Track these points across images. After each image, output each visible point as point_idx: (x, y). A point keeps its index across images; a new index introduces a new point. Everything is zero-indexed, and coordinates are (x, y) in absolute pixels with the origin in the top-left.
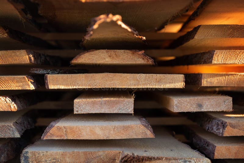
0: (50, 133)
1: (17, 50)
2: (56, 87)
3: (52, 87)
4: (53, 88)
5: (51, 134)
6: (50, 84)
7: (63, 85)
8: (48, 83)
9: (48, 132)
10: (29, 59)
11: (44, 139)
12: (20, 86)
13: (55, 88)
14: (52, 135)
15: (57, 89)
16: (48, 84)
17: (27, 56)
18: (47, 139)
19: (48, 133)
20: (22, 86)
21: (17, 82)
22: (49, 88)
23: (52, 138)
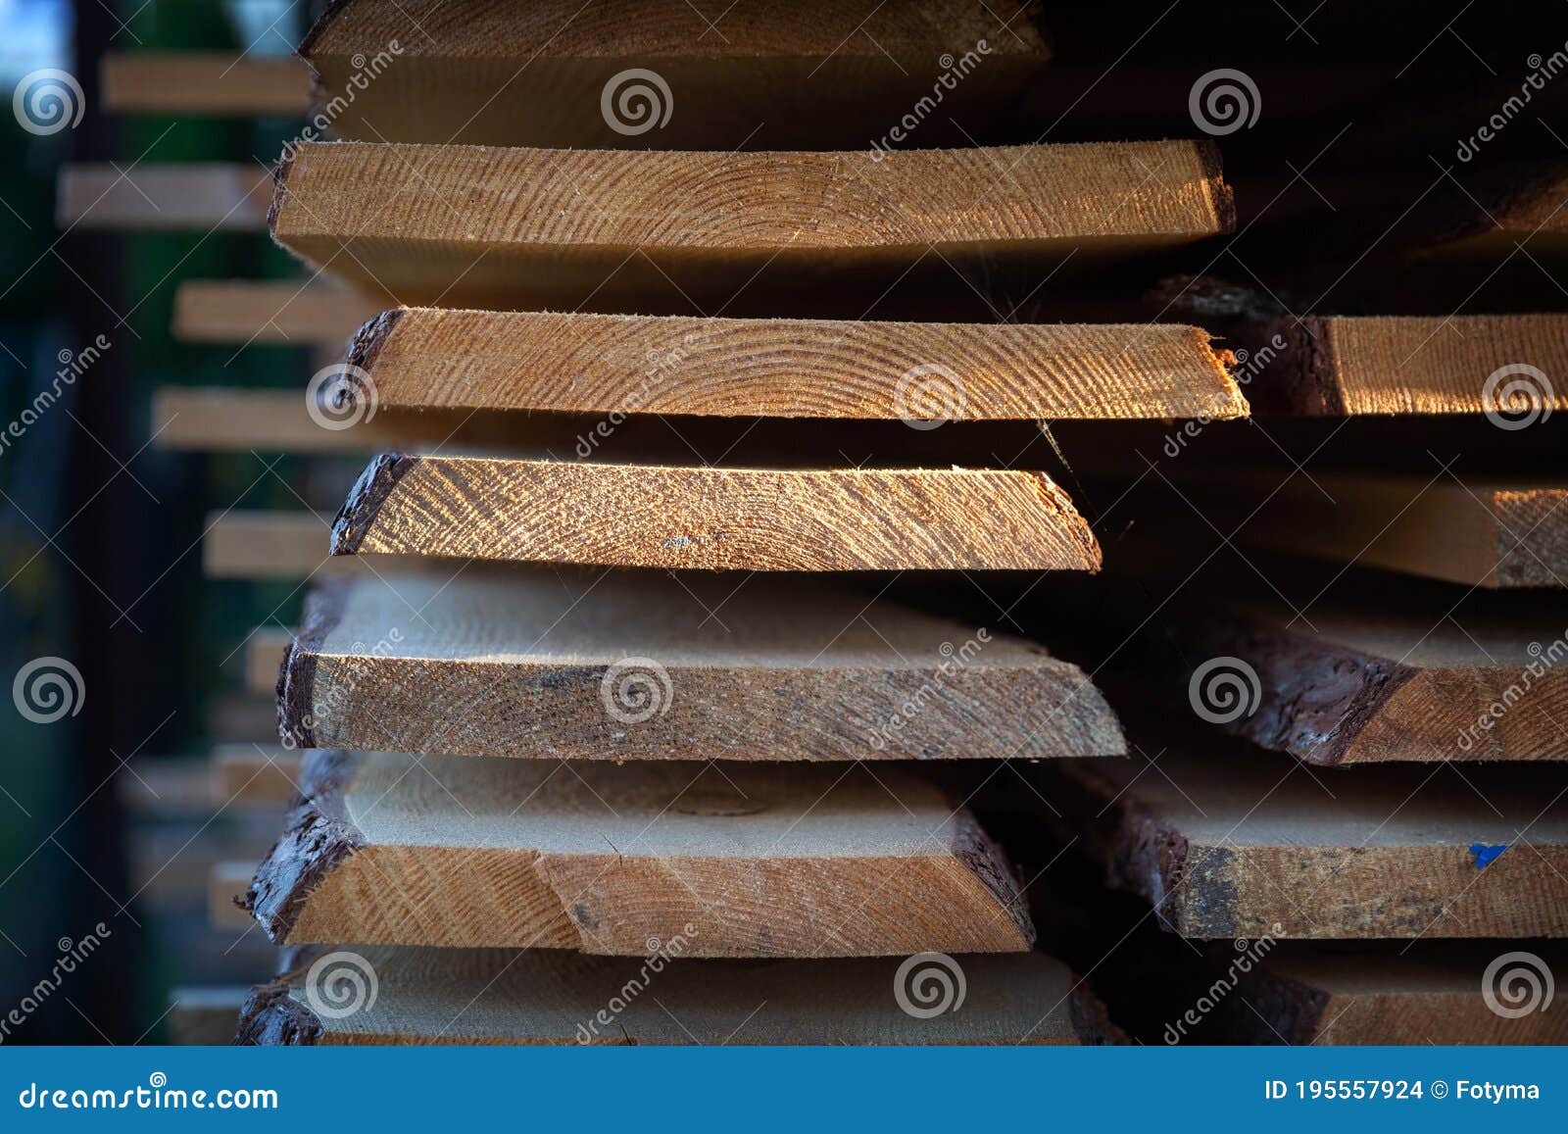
0: (1384, 719)
1: (1132, 140)
2: (1390, 404)
3: (1361, 403)
4: (1368, 410)
5: (1390, 725)
6: (1346, 376)
7: (1435, 388)
8: (1331, 371)
9: (1375, 709)
10: (1217, 208)
11: (1344, 761)
12: (1157, 394)
13: (1386, 410)
14: (1399, 732)
15: (1398, 415)
16: (1335, 381)
17: (1204, 184)
18: (1363, 759)
19: (1368, 718)
20: (1172, 396)
21: (1141, 364)
22: (1342, 407)
23: (1398, 756)
